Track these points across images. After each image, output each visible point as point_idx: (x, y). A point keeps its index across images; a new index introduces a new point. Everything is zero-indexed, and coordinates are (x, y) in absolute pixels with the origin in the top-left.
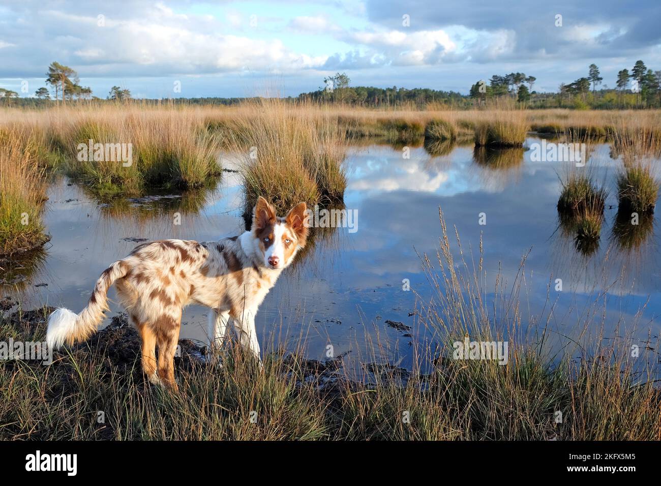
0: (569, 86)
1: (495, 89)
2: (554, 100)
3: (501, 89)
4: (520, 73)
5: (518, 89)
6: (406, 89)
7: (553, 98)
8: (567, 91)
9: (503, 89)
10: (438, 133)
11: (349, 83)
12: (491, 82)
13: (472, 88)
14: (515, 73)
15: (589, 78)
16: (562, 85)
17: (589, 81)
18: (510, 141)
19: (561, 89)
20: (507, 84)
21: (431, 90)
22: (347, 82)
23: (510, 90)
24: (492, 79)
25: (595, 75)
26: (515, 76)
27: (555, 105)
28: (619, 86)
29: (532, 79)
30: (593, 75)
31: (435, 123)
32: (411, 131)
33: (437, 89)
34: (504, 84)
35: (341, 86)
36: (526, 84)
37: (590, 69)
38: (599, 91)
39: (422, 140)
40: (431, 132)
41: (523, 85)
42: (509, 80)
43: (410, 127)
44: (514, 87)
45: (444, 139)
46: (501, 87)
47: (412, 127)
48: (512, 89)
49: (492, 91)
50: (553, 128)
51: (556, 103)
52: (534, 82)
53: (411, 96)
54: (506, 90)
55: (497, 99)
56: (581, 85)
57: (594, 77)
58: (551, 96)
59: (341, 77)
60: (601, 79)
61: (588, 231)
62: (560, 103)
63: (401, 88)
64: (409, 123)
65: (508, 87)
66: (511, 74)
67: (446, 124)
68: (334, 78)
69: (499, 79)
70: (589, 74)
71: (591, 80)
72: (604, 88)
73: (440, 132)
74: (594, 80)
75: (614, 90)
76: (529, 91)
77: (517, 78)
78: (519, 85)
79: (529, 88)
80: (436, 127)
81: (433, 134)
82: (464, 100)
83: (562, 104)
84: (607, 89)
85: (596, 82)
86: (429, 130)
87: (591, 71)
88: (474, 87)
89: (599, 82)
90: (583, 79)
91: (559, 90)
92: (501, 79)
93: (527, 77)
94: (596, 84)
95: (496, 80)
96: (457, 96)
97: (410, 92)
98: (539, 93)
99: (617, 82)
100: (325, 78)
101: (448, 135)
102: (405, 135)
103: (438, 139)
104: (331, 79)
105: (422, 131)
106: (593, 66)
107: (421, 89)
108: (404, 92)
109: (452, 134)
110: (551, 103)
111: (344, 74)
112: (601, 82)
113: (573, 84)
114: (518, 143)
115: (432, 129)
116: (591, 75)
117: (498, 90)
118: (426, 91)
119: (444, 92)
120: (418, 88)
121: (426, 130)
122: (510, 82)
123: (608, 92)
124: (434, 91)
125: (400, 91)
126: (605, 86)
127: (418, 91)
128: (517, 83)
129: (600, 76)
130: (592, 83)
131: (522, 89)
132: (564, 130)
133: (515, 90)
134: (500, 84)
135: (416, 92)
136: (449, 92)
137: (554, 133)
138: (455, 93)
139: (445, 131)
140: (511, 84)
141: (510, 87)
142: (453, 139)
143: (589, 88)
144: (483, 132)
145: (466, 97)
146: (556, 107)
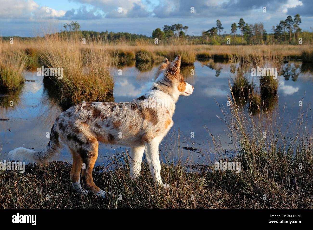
0: (207, 32)
1: (166, 33)
2: (199, 40)
3: (169, 33)
4: (180, 24)
5: (179, 33)
6: (114, 33)
7: (198, 39)
8: (206, 35)
9: (171, 33)
10: (144, 58)
11: (80, 28)
12: (163, 29)
13: (153, 32)
14: (177, 24)
15: (217, 28)
16: (203, 31)
17: (217, 29)
18: (187, 62)
19: (203, 34)
20: (173, 30)
21: (129, 33)
22: (78, 27)
23: (175, 34)
24: (164, 27)
25: (220, 26)
26: (177, 26)
27: (200, 43)
28: (233, 32)
29: (186, 28)
30: (219, 26)
31: (142, 52)
32: (126, 57)
33: (132, 33)
34: (171, 30)
35: (75, 30)
36: (183, 30)
37: (216, 23)
38: (222, 35)
39: (134, 62)
40: (140, 57)
41: (182, 31)
42: (174, 28)
43: (126, 55)
44: (177, 32)
45: (148, 61)
46: (170, 32)
47: (127, 54)
48: (176, 34)
49: (165, 34)
50: (205, 55)
51: (200, 41)
52: (188, 29)
53: (117, 37)
54: (173, 34)
55: (168, 39)
56: (212, 31)
57: (219, 27)
58: (197, 38)
59: (75, 24)
60: (223, 28)
61: (254, 102)
62: (203, 42)
63: (111, 32)
64: (125, 53)
65: (174, 32)
66: (174, 24)
67: (148, 52)
68: (70, 24)
69: (168, 27)
70: (216, 25)
71: (218, 29)
72: (224, 34)
73: (145, 57)
74: (219, 29)
75: (230, 35)
76: (185, 34)
77: (178, 27)
78: (180, 31)
79: (185, 33)
80: (143, 54)
81: (141, 59)
82: (149, 40)
83: (204, 42)
84: (226, 34)
85: (220, 30)
86: (139, 56)
87: (217, 24)
88: (154, 32)
89: (222, 30)
90: (213, 28)
91: (202, 34)
92: (169, 28)
93: (184, 26)
94: (221, 31)
95: (166, 28)
96: (145, 37)
97: (116, 34)
98: (190, 36)
99: (231, 30)
100: (64, 25)
101: (150, 59)
102: (124, 59)
103: (144, 61)
104: (69, 25)
105: (134, 56)
106: (218, 21)
107: (123, 33)
108: (113, 34)
109: (152, 59)
110: (197, 41)
111: (77, 23)
112: (223, 30)
113: (209, 31)
114: (191, 63)
115: (140, 56)
116: (217, 26)
117: (168, 34)
118: (126, 34)
119: (136, 35)
120: (121, 32)
121: (137, 56)
122: (174, 29)
123: (227, 36)
124: (130, 34)
125: (110, 34)
126: (225, 32)
127: (121, 34)
128: (178, 30)
129: (222, 26)
130: (218, 31)
131: (181, 33)
132: (210, 56)
133: (177, 34)
134: (169, 30)
135: (120, 35)
136: (140, 35)
137: (206, 58)
138: (143, 35)
139: (148, 57)
140: (175, 30)
141: (175, 32)
142: (153, 61)
143: (217, 33)
144: (172, 57)
145: (150, 38)
146: (201, 44)
